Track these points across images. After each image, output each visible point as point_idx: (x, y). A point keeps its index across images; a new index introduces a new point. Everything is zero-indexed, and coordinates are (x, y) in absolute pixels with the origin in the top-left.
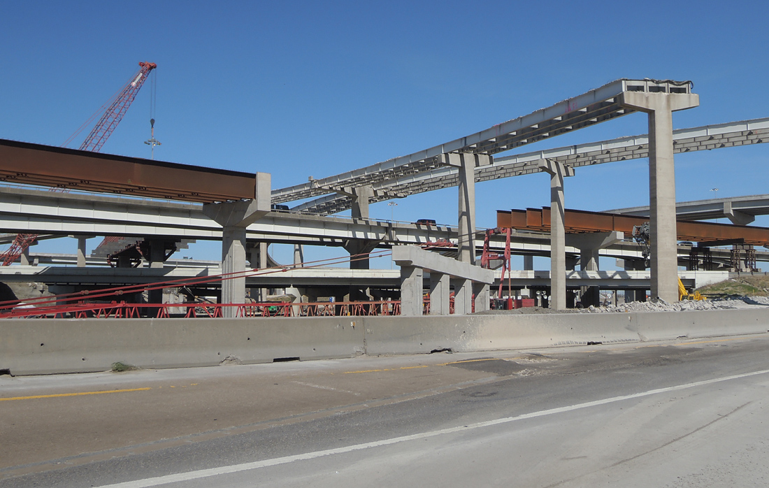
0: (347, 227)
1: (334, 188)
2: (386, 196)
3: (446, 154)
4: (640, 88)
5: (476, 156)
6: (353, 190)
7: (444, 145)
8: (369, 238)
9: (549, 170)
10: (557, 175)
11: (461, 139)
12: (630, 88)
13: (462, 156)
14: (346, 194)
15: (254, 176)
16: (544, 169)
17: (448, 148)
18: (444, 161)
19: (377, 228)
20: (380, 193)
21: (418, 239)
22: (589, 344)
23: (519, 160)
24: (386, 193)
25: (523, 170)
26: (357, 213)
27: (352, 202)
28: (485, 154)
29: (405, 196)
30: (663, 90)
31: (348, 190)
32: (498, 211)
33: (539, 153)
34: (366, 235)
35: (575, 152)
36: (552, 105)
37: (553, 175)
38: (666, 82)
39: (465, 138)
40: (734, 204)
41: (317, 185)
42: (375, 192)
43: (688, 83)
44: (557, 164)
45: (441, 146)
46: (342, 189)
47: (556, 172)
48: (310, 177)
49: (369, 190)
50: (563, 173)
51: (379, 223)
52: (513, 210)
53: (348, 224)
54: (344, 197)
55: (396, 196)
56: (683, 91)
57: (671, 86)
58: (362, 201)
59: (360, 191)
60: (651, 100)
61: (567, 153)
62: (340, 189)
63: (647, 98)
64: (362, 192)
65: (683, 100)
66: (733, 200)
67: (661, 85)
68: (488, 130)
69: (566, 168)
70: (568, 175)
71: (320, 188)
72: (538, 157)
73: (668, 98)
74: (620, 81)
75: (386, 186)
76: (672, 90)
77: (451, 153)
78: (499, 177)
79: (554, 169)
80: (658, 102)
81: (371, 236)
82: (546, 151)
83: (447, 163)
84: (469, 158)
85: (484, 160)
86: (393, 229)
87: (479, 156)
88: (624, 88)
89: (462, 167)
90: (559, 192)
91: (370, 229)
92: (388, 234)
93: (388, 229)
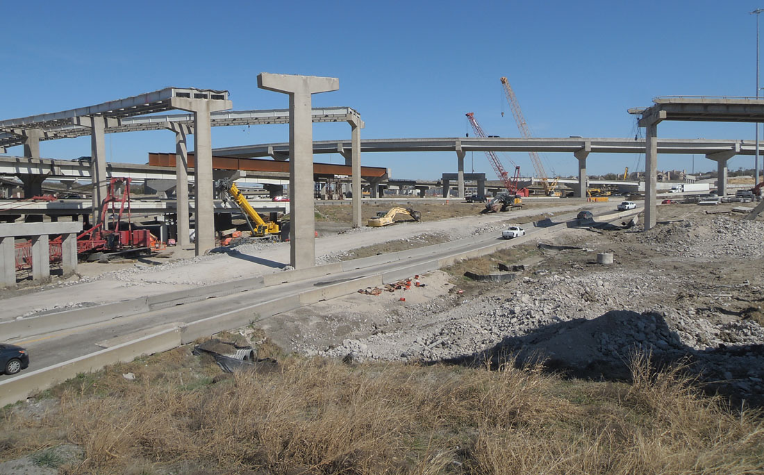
0: (17, 163)
1: (3, 130)
2: (56, 136)
3: (78, 118)
4: (188, 95)
5: (105, 119)
6: (23, 132)
7: (76, 110)
8: (33, 173)
9: (173, 130)
10: (180, 134)
11: (87, 108)
12: (179, 95)
13: (92, 119)
14: (16, 134)
16: (168, 128)
17: (79, 112)
18: (75, 122)
19: (41, 165)
20: (50, 135)
21: (81, 173)
23: (151, 121)
25: (158, 126)
26: (28, 153)
27: (23, 139)
28: (114, 118)
30: (205, 97)
31: (18, 132)
32: (150, 153)
33: (165, 117)
34: (29, 170)
35: (189, 119)
36: (137, 96)
37: (177, 133)
38: (210, 90)
39: (89, 107)
40: (344, 145)
42: (45, 134)
43: (226, 92)
44: (180, 125)
46: (12, 131)
47: (180, 131)
49: (40, 132)
50: (186, 131)
51: (41, 161)
52: (160, 154)
53: (13, 162)
54: (15, 137)
55: (65, 137)
56: (222, 98)
57: (213, 94)
58: (32, 140)
59: (30, 133)
60: (193, 104)
61: (184, 119)
62: (9, 131)
63: (190, 103)
64: (32, 134)
65: (219, 105)
66: (344, 142)
67: (204, 93)
68: (101, 105)
69: (188, 128)
70: (190, 133)
72: (164, 120)
73: (208, 103)
74: (170, 89)
75: (56, 130)
76: (213, 97)
77: (82, 116)
78: (144, 130)
79: (178, 129)
80: (200, 106)
81: (35, 171)
82: (170, 116)
83: (79, 124)
84: (99, 121)
85: (113, 122)
86: (58, 166)
87: (108, 119)
88: (173, 94)
89: (93, 128)
90: (182, 145)
91: (36, 166)
92: (52, 170)
93: (52, 166)
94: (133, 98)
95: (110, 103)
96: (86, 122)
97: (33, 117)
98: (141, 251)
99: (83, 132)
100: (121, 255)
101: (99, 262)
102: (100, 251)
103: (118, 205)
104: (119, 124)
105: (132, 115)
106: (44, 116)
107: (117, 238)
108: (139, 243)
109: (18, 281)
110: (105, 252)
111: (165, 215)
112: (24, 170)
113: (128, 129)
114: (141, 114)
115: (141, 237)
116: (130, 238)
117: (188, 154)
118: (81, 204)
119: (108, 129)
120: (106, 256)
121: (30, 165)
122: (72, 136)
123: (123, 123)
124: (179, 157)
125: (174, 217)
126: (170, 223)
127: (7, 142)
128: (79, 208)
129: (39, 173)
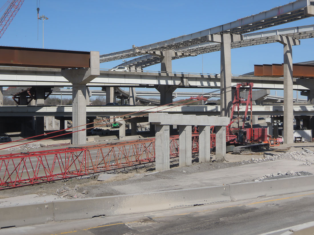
0: (158, 77)
1: (149, 52)
2: (183, 55)
3: (212, 35)
5: (232, 36)
6: (161, 53)
7: (210, 29)
8: (169, 84)
9: (282, 42)
10: (288, 45)
11: (220, 26)
12: (312, 3)
13: (222, 36)
14: (156, 55)
15: (89, 53)
16: (278, 41)
17: (213, 31)
18: (210, 39)
19: (175, 78)
20: (179, 54)
22: (194, 205)
23: (263, 36)
24: (183, 54)
25: (267, 41)
26: (164, 68)
27: (161, 59)
28: (238, 34)
29: (196, 55)
31: (158, 53)
32: (255, 65)
33: (275, 31)
34: (167, 82)
35: (298, 31)
36: (270, 10)
37: (285, 45)
39: (222, 26)
41: (138, 51)
42: (176, 53)
44: (287, 38)
45: (208, 30)
46: (154, 52)
47: (287, 43)
48: (133, 46)
49: (172, 52)
50: (292, 43)
51: (175, 75)
52: (264, 65)
53: (156, 76)
55: (190, 55)
58: (167, 59)
59: (166, 53)
61: (292, 32)
62: (152, 52)
64: (167, 54)
68: (235, 22)
69: (294, 40)
70: (295, 44)
71: (139, 52)
72: (274, 34)
75: (183, 50)
77: (215, 34)
78: (253, 45)
79: (285, 41)
81: (171, 83)
82: (280, 30)
83: (212, 41)
84: (227, 37)
85: (237, 38)
86: (186, 78)
87: (234, 35)
88: (308, 4)
89: (222, 43)
90: (289, 55)
91: (171, 78)
92: (182, 81)
93: (182, 78)
94: (266, 12)
96: (217, 38)
97: (174, 39)
98: (262, 145)
99: (212, 49)
100: (248, 148)
101: (232, 154)
102: (232, 144)
104: (242, 39)
105: (254, 30)
107: (245, 133)
108: (259, 138)
110: (236, 145)
111: (271, 117)
112: (163, 82)
114: (262, 28)
115: (260, 134)
116: (251, 135)
117: (293, 65)
118: (206, 108)
119: (233, 45)
120: (238, 148)
121: (168, 78)
122: (194, 54)
123: (244, 38)
124: (286, 66)
125: (282, 119)
126: (278, 124)
128: (205, 111)
129: (173, 84)
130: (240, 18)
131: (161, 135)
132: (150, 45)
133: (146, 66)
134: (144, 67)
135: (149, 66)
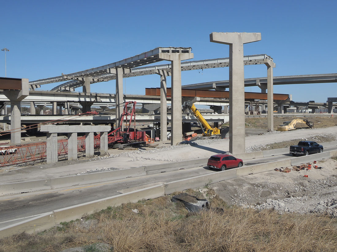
0: (79, 96)
1: (73, 78)
2: (98, 81)
3: (109, 69)
4: (168, 51)
5: (123, 69)
6: (83, 79)
7: (108, 65)
8: (87, 101)
9: (159, 74)
11: (114, 63)
12: (163, 51)
13: (117, 69)
14: (79, 80)
15: (21, 80)
16: (156, 73)
17: (111, 66)
18: (108, 72)
19: (91, 96)
20: (96, 80)
21: (110, 100)
22: (22, 193)
23: (147, 69)
24: (98, 80)
25: (151, 72)
26: (85, 90)
27: (82, 82)
28: (128, 68)
29: (107, 81)
30: (178, 52)
31: (80, 79)
32: (146, 88)
33: (155, 66)
34: (85, 99)
35: (169, 67)
37: (161, 76)
38: (180, 48)
39: (115, 63)
40: (260, 80)
41: (65, 77)
42: (93, 79)
43: (190, 48)
44: (163, 71)
45: (107, 65)
46: (77, 79)
47: (163, 75)
48: (62, 74)
49: (90, 79)
50: (166, 74)
51: (91, 94)
52: (151, 88)
53: (77, 95)
54: (79, 82)
55: (103, 81)
56: (188, 52)
57: (182, 50)
58: (87, 83)
59: (86, 79)
60: (171, 56)
61: (165, 67)
62: (76, 79)
63: (170, 56)
64: (87, 80)
65: (186, 56)
66: (260, 79)
67: (177, 49)
68: (122, 61)
69: (168, 73)
70: (168, 75)
71: (66, 78)
72: (154, 68)
73: (179, 56)
74: (158, 48)
75: (98, 77)
76: (183, 52)
77: (112, 68)
78: (143, 75)
79: (162, 73)
80: (175, 57)
81: (88, 100)
82: (157, 66)
83: (110, 73)
84: (120, 70)
85: (127, 71)
86: (99, 96)
87: (125, 69)
88: (160, 51)
89: (117, 74)
90: (164, 82)
91: (88, 97)
92: (96, 99)
93: (96, 97)
94: (139, 55)
95: (126, 59)
96: (113, 71)
97: (88, 70)
98: (141, 143)
99: (112, 78)
100: (130, 145)
101: (119, 149)
102: (119, 143)
103: (129, 118)
104: (130, 72)
105: (137, 66)
106: (93, 69)
107: (128, 136)
108: (140, 138)
109: (78, 157)
110: (122, 143)
111: (154, 124)
112: (82, 99)
113: (135, 75)
114: (142, 65)
115: (141, 136)
116: (135, 136)
117: (167, 88)
118: (110, 117)
119: (125, 76)
120: (122, 146)
121: (85, 96)
122: (106, 80)
123: (132, 71)
124: (162, 90)
125: (159, 124)
126: (156, 128)
127: (75, 85)
128: (109, 119)
129: (89, 101)
130: (125, 59)
131: (50, 140)
132: (73, 74)
133: (77, 87)
134: (75, 88)
135: (78, 87)
